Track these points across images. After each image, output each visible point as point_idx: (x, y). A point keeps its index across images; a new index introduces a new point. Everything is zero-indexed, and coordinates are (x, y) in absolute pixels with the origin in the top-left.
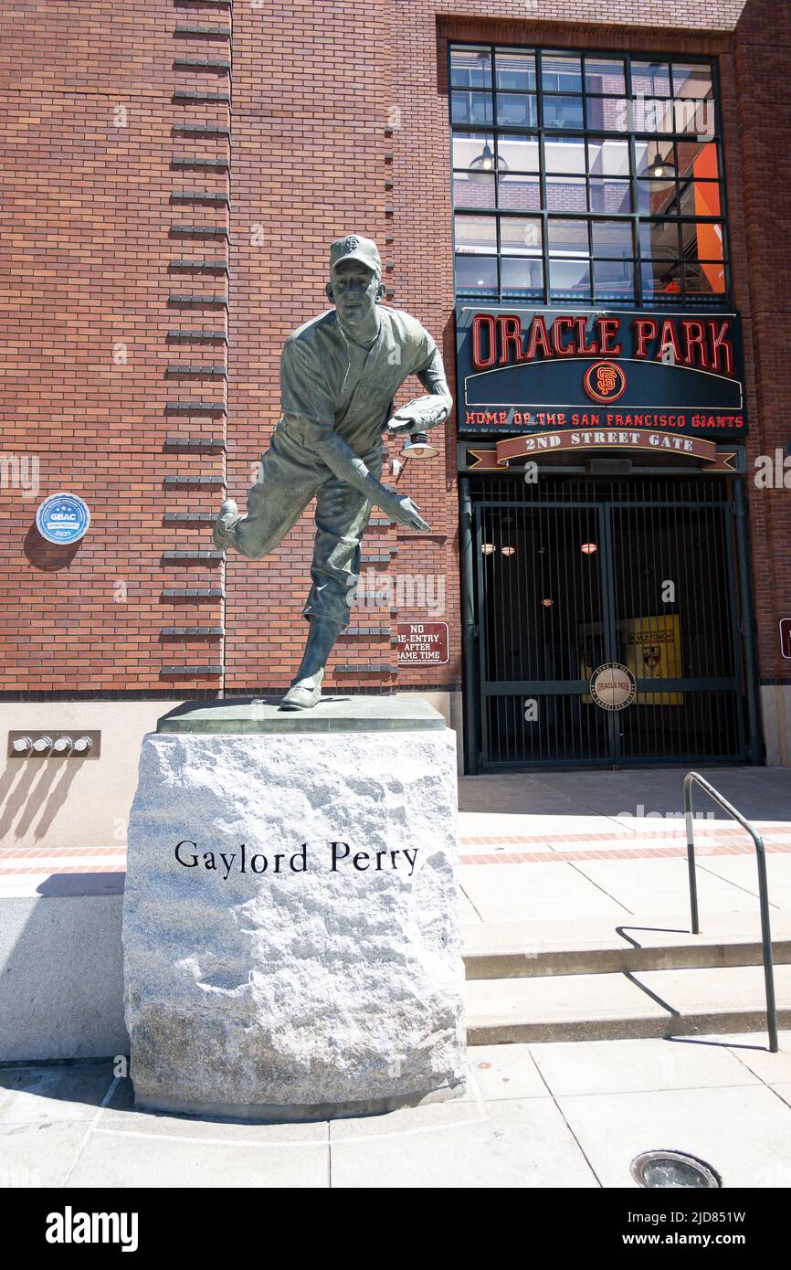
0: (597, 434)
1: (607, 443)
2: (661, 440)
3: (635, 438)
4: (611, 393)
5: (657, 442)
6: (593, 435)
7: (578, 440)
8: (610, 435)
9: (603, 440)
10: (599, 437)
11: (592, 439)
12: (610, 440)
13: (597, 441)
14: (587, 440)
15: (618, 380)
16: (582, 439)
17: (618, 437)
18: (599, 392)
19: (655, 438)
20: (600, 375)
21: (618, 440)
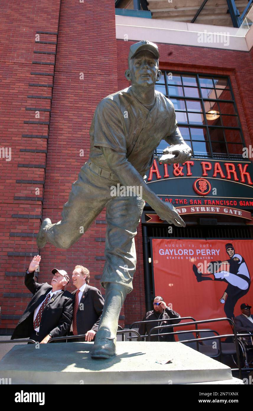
0: (202, 208)
1: (206, 212)
2: (229, 211)
3: (218, 209)
4: (205, 191)
5: (227, 212)
6: (200, 208)
7: (194, 210)
8: (207, 208)
9: (204, 210)
10: (203, 209)
11: (200, 209)
12: (208, 210)
13: (202, 210)
14: (198, 210)
15: (208, 186)
16: (196, 210)
17: (211, 209)
18: (201, 191)
19: (226, 210)
20: (200, 184)
21: (211, 210)
